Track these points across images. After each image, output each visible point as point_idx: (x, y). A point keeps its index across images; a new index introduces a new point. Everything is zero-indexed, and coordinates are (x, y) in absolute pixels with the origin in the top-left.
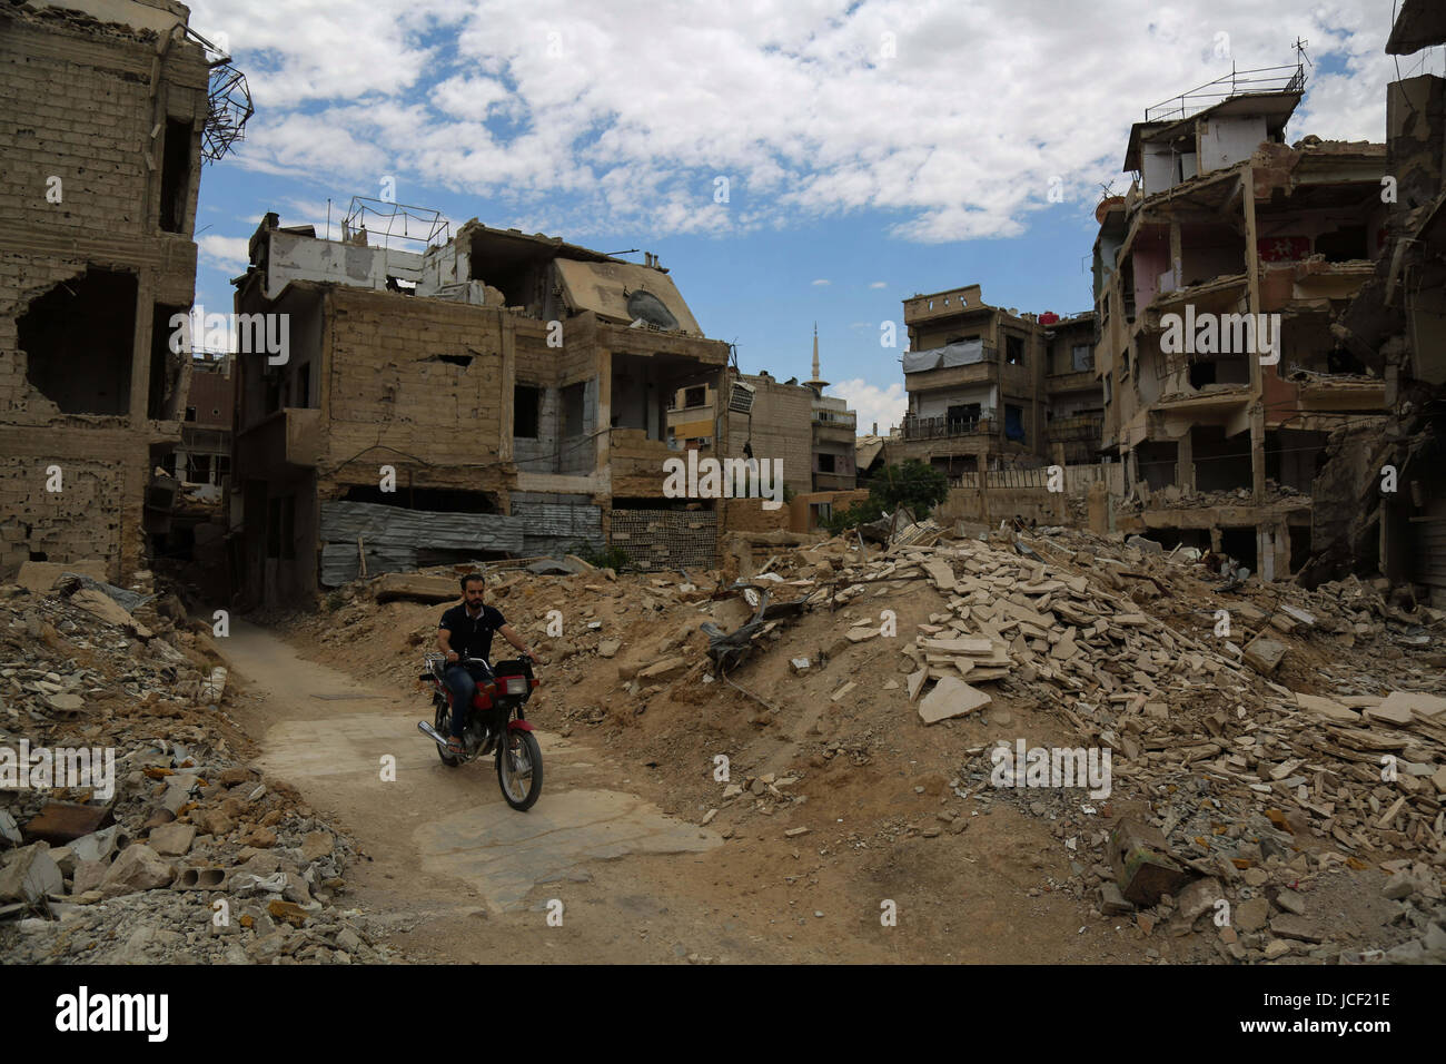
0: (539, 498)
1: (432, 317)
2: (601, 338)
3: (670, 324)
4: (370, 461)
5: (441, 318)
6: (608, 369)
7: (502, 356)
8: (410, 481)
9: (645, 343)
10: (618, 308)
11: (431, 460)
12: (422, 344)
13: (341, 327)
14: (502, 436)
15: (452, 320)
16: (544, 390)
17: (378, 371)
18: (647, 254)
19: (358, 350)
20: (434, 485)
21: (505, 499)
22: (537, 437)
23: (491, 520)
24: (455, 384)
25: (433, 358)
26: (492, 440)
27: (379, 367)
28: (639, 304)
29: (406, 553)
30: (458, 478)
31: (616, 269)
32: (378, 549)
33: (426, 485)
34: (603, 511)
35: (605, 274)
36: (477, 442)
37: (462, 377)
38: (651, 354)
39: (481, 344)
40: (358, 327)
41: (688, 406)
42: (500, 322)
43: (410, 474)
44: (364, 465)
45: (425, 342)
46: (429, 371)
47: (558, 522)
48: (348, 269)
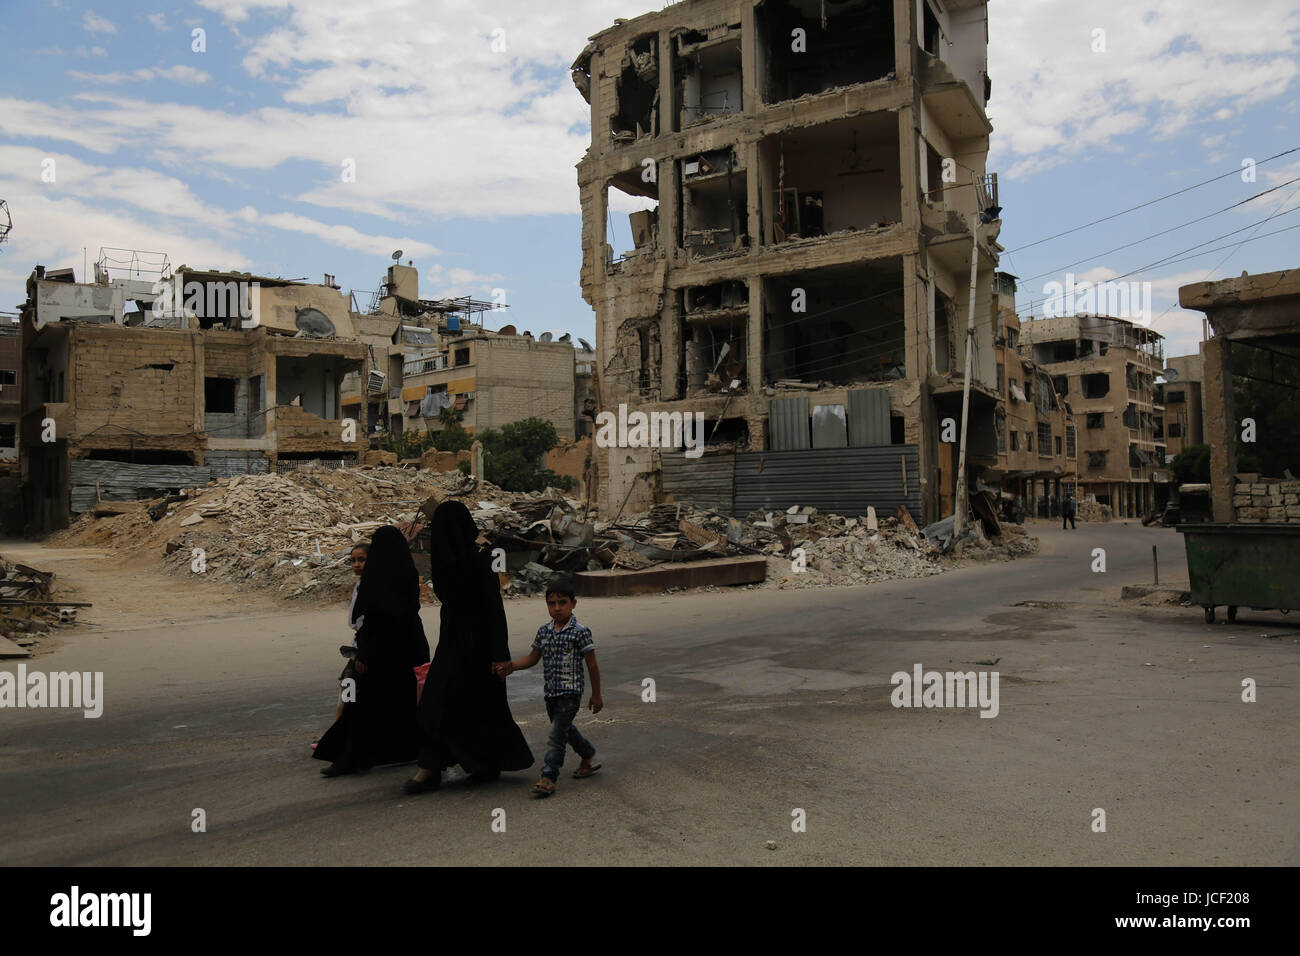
0: (223, 455)
1: (145, 341)
2: (269, 346)
3: (329, 330)
4: (103, 434)
5: (150, 341)
6: (273, 368)
7: (195, 363)
8: (132, 446)
9: (301, 348)
10: (289, 322)
11: (147, 432)
12: (137, 359)
13: (81, 351)
14: (196, 415)
15: (158, 341)
16: (238, 380)
17: (108, 377)
18: (326, 275)
19: (94, 365)
20: (149, 448)
21: (199, 456)
22: (233, 412)
23: (190, 469)
24: (162, 383)
25: (146, 367)
26: (189, 418)
27: (108, 374)
28: (304, 319)
29: (129, 491)
30: (165, 443)
31: (295, 291)
32: (110, 489)
33: (143, 448)
34: (270, 462)
35: (286, 296)
36: (178, 419)
37: (167, 378)
38: (306, 355)
39: (179, 355)
40: (93, 350)
41: (457, 365)
42: (193, 340)
43: (132, 442)
44: (100, 437)
45: (140, 357)
46: (144, 375)
47: (238, 469)
48: (94, 303)
